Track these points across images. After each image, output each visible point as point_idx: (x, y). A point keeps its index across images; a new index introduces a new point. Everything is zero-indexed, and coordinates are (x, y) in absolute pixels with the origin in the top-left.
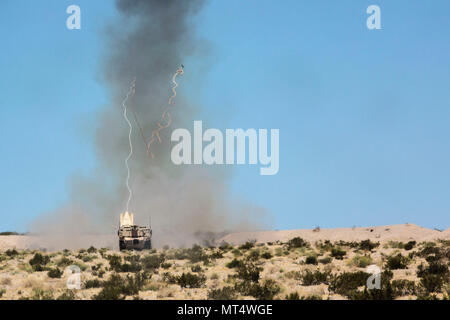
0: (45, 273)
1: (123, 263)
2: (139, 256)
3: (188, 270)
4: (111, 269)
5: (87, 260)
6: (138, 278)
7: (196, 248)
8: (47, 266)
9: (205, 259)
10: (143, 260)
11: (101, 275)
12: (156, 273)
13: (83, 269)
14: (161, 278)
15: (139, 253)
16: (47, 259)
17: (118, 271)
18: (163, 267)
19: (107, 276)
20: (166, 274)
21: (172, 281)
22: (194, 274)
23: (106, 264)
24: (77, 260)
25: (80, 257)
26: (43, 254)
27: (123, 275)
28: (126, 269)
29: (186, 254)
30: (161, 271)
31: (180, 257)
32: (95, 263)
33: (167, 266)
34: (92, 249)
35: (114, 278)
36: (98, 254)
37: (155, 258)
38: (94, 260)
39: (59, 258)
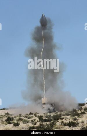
0: (12, 125)
1: (44, 118)
2: (50, 115)
3: (71, 120)
4: (39, 121)
5: (29, 118)
6: (51, 124)
7: (74, 110)
8: (13, 121)
9: (78, 115)
10: (52, 117)
11: (35, 124)
12: (58, 122)
13: (28, 122)
14: (60, 124)
15: (50, 114)
16: (13, 119)
17: (42, 122)
18: (61, 119)
19: (38, 124)
20: (62, 122)
21: (65, 125)
22: (74, 121)
23: (37, 119)
24: (25, 118)
25: (26, 117)
26: (11, 117)
27: (44, 123)
28: (45, 121)
29: (70, 113)
30: (60, 121)
31: (68, 115)
32: (32, 119)
33: (62, 119)
34: (31, 114)
35: (41, 125)
36: (33, 115)
37: (57, 116)
38: (32, 118)
39: (18, 118)
